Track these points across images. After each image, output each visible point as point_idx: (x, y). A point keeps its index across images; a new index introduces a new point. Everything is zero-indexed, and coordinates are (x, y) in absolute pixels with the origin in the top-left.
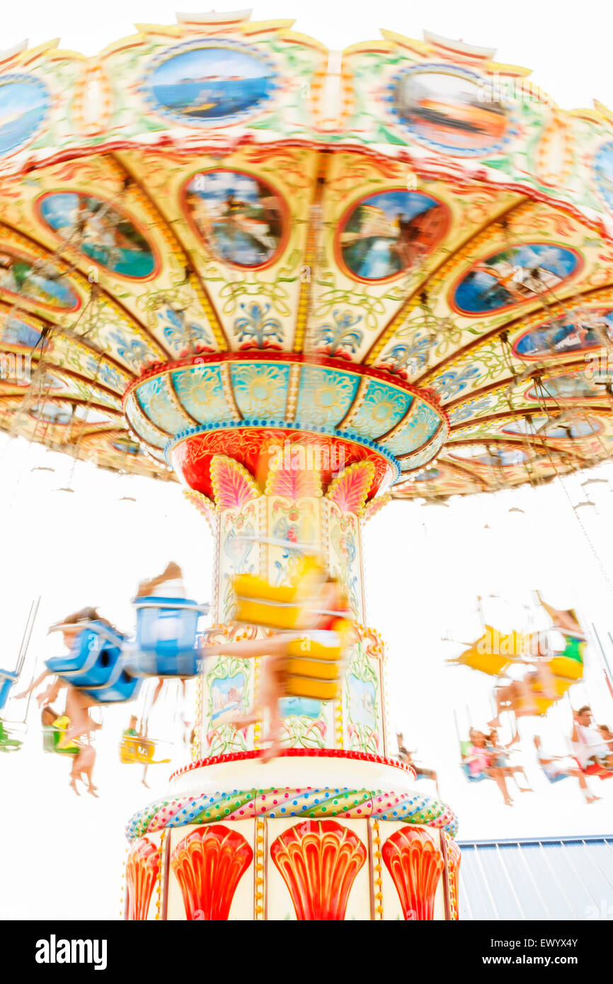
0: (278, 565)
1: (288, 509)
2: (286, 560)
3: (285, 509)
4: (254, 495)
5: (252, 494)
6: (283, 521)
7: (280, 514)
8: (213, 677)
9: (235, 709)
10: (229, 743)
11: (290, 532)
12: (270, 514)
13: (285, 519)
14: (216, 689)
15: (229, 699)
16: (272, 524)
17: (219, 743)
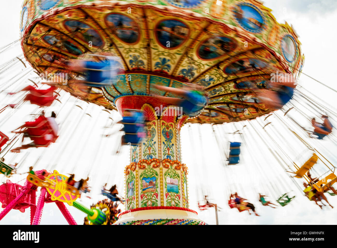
0: (164, 143)
1: (166, 125)
2: (166, 142)
3: (165, 125)
4: (156, 119)
5: (155, 118)
6: (165, 129)
7: (164, 127)
8: (142, 177)
9: (152, 188)
10: (150, 199)
11: (167, 133)
12: (161, 127)
13: (165, 128)
14: (144, 180)
15: (150, 184)
16: (162, 130)
17: (146, 198)
